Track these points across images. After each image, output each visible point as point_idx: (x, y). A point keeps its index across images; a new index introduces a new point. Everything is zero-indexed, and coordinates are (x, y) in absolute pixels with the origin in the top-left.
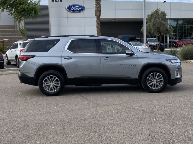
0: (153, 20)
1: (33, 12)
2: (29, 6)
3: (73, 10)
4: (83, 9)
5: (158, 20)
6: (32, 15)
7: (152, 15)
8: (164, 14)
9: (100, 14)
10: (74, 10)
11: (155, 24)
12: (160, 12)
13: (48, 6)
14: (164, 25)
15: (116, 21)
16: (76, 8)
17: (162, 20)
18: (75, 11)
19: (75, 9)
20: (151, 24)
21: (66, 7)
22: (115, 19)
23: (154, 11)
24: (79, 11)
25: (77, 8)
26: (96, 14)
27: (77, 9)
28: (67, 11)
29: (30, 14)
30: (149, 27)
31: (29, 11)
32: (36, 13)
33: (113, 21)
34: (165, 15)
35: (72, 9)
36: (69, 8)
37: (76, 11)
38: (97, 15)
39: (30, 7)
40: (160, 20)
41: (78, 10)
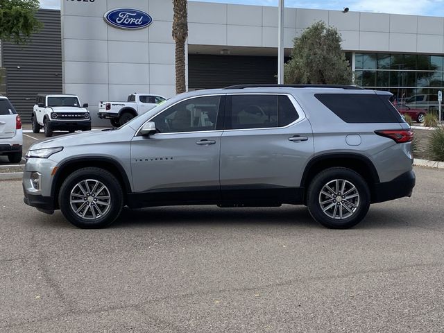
0: (306, 51)
1: (20, 24)
2: (10, 9)
3: (122, 23)
4: (146, 20)
5: (319, 52)
6: (17, 33)
7: (304, 37)
8: (333, 38)
9: (185, 35)
10: (125, 22)
11: (311, 62)
12: (325, 31)
13: (59, 11)
14: (334, 64)
15: (229, 53)
16: (130, 17)
17: (329, 51)
18: (127, 25)
19: (127, 21)
20: (301, 62)
21: (105, 16)
22: (225, 48)
23: (311, 27)
24: (138, 25)
25: (133, 17)
26: (174, 34)
27: (133, 20)
28: (108, 24)
29: (12, 28)
30: (297, 67)
31: (9, 21)
32: (27, 26)
33: (222, 53)
34: (338, 40)
35: (119, 20)
36: (113, 18)
37: (129, 24)
38: (176, 37)
39: (13, 12)
40: (323, 51)
41: (133, 24)
